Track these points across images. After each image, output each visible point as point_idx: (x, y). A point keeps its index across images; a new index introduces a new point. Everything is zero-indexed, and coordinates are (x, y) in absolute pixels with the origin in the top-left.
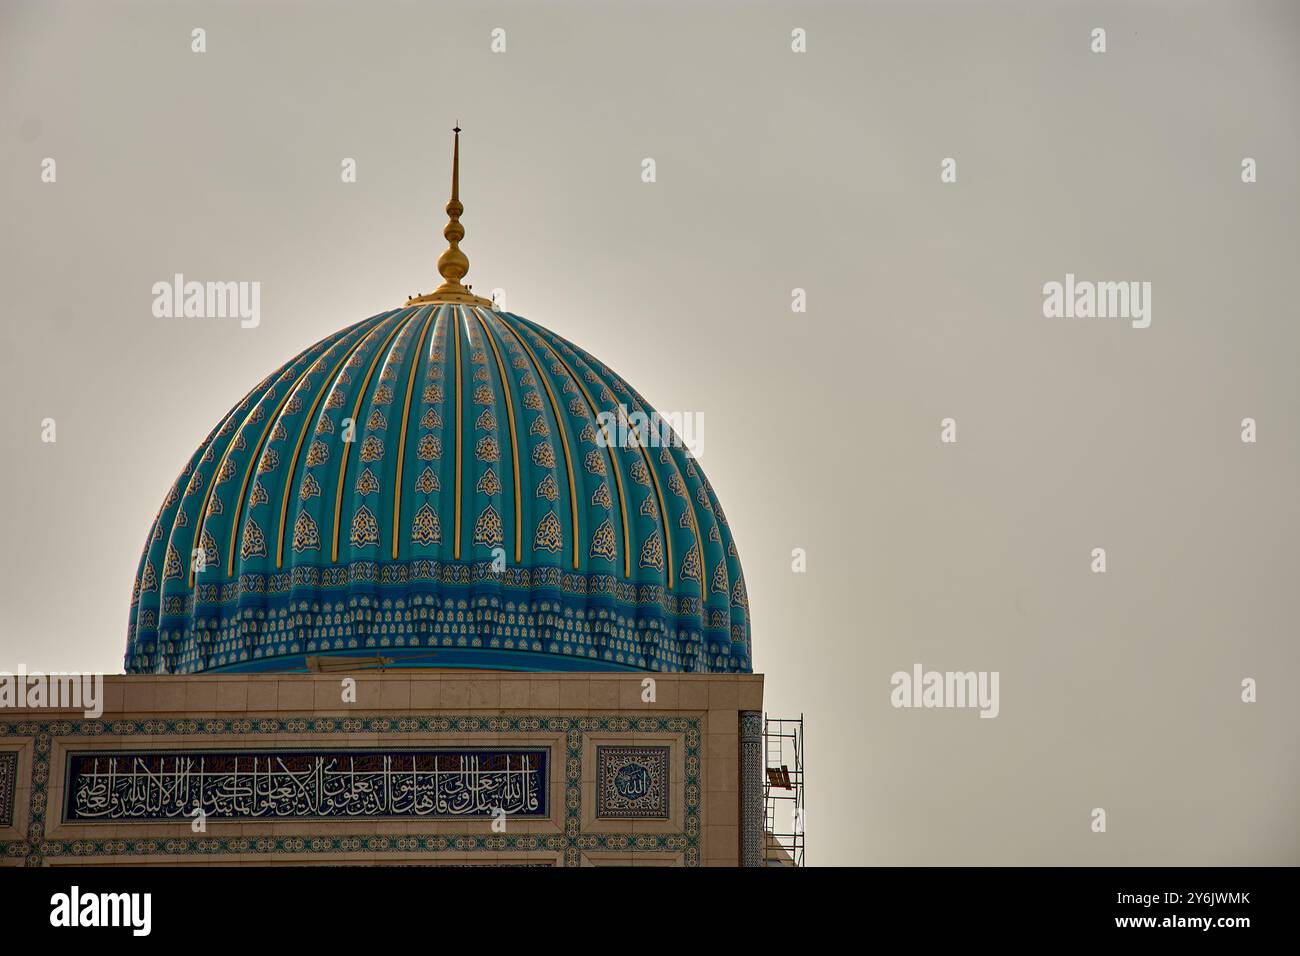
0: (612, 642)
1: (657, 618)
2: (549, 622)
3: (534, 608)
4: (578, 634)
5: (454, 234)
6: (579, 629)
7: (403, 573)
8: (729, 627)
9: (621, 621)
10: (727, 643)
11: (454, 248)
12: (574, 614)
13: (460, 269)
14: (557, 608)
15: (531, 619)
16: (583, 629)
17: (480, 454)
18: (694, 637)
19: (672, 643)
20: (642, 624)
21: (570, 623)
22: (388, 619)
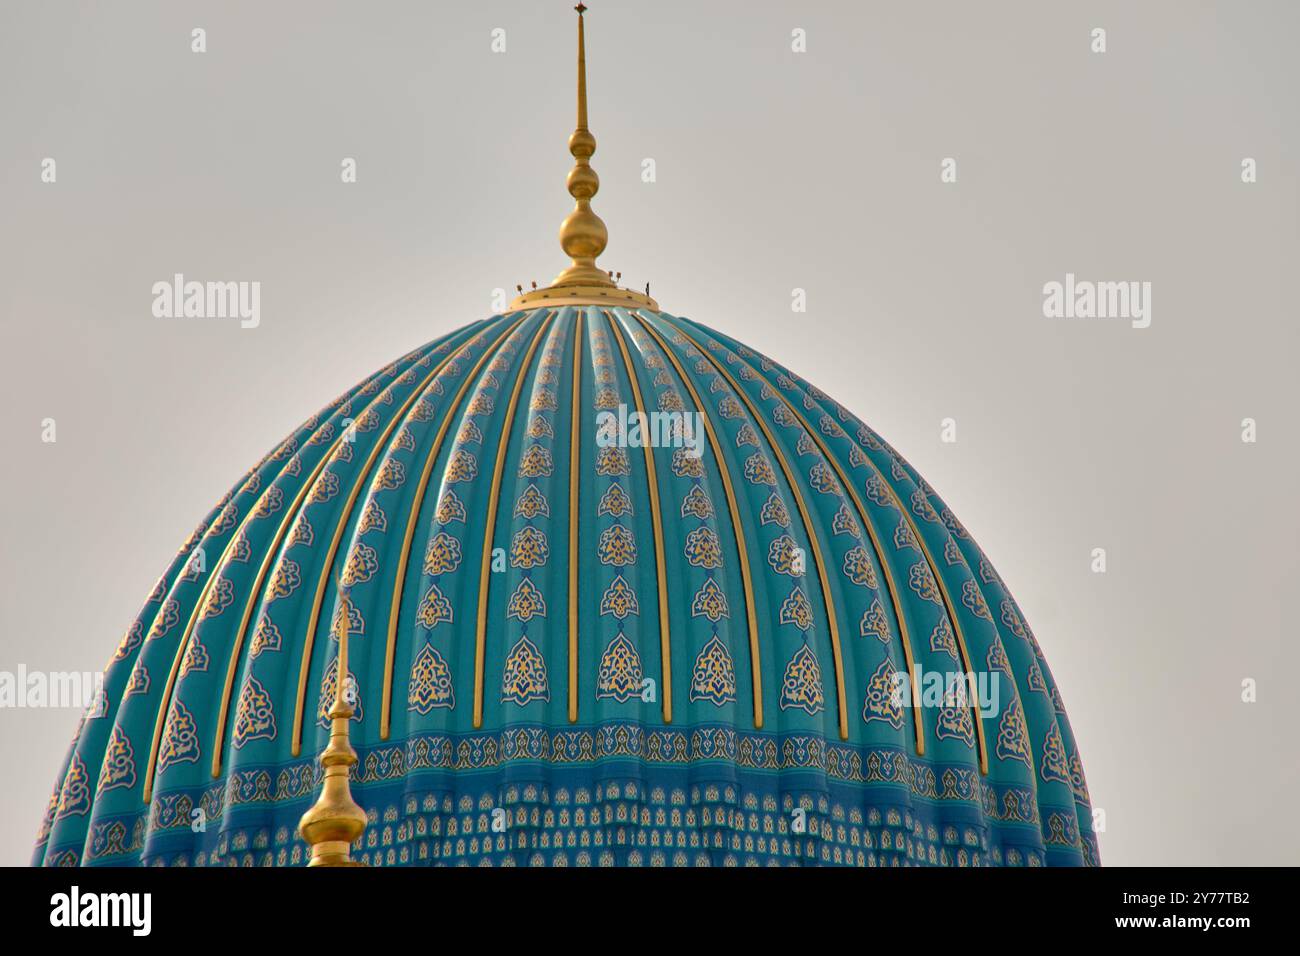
0: (825, 851)
1: (899, 807)
2: (720, 821)
3: (696, 796)
4: (768, 837)
5: (584, 186)
6: (769, 829)
7: (490, 751)
8: (1037, 821)
9: (838, 813)
10: (1036, 851)
11: (585, 209)
12: (760, 804)
13: (595, 243)
14: (730, 796)
15: (691, 815)
16: (776, 829)
17: (605, 555)
18: (970, 838)
19: (932, 849)
20: (874, 818)
21: (753, 819)
22: (564, 822)
